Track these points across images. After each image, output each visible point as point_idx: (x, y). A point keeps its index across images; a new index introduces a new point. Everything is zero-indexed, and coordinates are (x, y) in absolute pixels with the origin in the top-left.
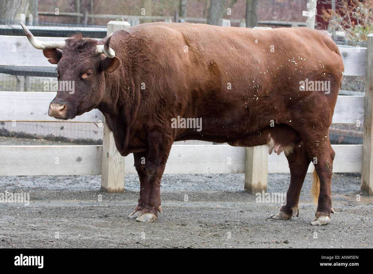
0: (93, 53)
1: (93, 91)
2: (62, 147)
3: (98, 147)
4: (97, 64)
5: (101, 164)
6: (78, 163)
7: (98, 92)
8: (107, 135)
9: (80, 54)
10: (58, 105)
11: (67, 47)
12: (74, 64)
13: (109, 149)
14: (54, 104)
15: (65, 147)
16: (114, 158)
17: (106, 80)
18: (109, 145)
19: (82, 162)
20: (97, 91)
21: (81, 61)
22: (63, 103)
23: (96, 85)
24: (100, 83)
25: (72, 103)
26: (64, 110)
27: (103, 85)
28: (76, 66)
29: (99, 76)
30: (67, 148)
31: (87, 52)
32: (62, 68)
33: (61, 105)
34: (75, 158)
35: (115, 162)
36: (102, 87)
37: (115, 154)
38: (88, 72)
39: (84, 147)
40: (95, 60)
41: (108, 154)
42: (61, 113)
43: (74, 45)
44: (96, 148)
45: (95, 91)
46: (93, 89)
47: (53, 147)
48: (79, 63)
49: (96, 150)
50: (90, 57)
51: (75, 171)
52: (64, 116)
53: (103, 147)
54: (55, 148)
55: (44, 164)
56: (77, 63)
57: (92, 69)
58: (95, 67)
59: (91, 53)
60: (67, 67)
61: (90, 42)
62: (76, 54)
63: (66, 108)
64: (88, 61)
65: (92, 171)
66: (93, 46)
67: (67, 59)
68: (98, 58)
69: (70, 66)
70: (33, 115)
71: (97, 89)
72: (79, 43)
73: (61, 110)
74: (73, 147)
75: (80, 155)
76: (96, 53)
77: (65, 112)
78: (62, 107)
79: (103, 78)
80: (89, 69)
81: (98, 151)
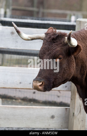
0: (63, 43)
1: (64, 70)
2: (41, 108)
3: (66, 109)
4: (67, 50)
5: (68, 120)
6: (52, 119)
7: (69, 70)
8: (73, 100)
9: (54, 44)
10: (38, 82)
11: (46, 38)
12: (50, 51)
13: (74, 110)
14: (35, 82)
15: (43, 108)
16: (78, 117)
17: (76, 61)
18: (75, 108)
19: (55, 119)
20: (67, 70)
21: (54, 49)
22: (41, 80)
23: (67, 65)
24: (69, 63)
25: (48, 80)
26: (42, 85)
27: (73, 65)
28: (50, 53)
29: (69, 58)
30: (44, 108)
31: (59, 42)
32: (42, 54)
33: (40, 82)
34: (49, 116)
35: (78, 120)
36: (72, 66)
37: (78, 114)
38: (60, 57)
39: (57, 108)
40: (65, 48)
41: (74, 114)
42: (40, 88)
43: (50, 37)
44: (65, 109)
45: (66, 70)
46: (64, 68)
47: (34, 108)
48: (52, 51)
49: (65, 110)
50: (60, 45)
51: (49, 125)
52: (42, 90)
53: (70, 108)
54: (36, 108)
55: (28, 119)
56: (51, 51)
57: (62, 54)
58: (65, 53)
59: (61, 43)
60: (45, 53)
61: (61, 35)
62: (52, 44)
63: (43, 84)
64: (59, 49)
65: (62, 126)
66: (63, 38)
67: (45, 48)
68: (67, 46)
69: (47, 53)
70: (21, 84)
71: (68, 68)
72: (52, 37)
73: (40, 85)
74: (48, 108)
75: (53, 114)
76: (65, 43)
77: (43, 86)
78: (41, 83)
79: (72, 59)
80: (60, 54)
81: (66, 111)
